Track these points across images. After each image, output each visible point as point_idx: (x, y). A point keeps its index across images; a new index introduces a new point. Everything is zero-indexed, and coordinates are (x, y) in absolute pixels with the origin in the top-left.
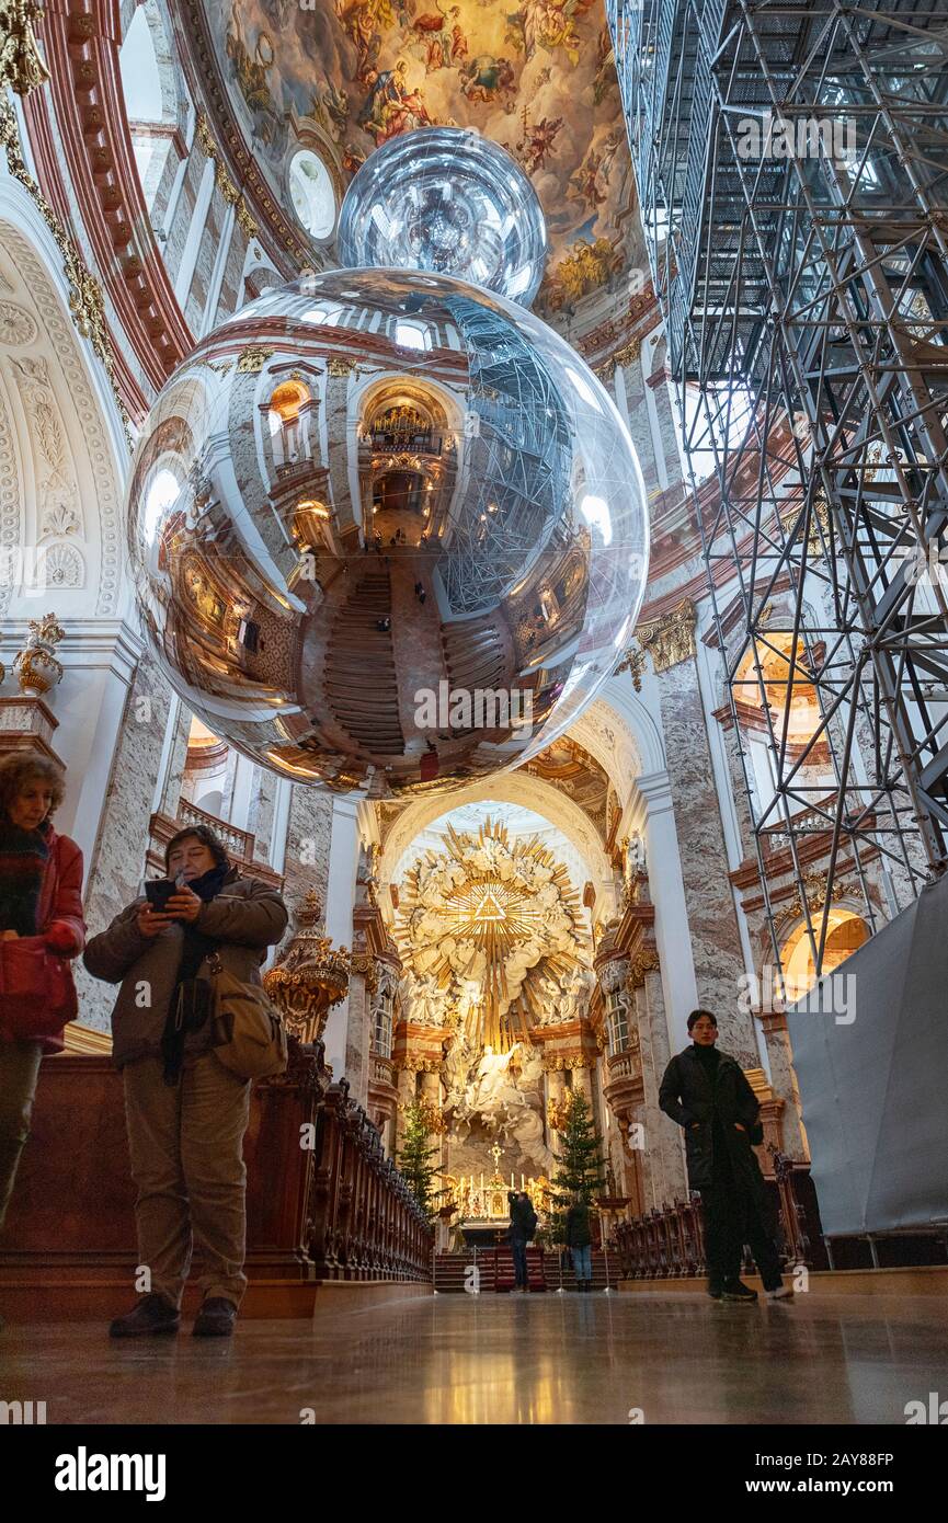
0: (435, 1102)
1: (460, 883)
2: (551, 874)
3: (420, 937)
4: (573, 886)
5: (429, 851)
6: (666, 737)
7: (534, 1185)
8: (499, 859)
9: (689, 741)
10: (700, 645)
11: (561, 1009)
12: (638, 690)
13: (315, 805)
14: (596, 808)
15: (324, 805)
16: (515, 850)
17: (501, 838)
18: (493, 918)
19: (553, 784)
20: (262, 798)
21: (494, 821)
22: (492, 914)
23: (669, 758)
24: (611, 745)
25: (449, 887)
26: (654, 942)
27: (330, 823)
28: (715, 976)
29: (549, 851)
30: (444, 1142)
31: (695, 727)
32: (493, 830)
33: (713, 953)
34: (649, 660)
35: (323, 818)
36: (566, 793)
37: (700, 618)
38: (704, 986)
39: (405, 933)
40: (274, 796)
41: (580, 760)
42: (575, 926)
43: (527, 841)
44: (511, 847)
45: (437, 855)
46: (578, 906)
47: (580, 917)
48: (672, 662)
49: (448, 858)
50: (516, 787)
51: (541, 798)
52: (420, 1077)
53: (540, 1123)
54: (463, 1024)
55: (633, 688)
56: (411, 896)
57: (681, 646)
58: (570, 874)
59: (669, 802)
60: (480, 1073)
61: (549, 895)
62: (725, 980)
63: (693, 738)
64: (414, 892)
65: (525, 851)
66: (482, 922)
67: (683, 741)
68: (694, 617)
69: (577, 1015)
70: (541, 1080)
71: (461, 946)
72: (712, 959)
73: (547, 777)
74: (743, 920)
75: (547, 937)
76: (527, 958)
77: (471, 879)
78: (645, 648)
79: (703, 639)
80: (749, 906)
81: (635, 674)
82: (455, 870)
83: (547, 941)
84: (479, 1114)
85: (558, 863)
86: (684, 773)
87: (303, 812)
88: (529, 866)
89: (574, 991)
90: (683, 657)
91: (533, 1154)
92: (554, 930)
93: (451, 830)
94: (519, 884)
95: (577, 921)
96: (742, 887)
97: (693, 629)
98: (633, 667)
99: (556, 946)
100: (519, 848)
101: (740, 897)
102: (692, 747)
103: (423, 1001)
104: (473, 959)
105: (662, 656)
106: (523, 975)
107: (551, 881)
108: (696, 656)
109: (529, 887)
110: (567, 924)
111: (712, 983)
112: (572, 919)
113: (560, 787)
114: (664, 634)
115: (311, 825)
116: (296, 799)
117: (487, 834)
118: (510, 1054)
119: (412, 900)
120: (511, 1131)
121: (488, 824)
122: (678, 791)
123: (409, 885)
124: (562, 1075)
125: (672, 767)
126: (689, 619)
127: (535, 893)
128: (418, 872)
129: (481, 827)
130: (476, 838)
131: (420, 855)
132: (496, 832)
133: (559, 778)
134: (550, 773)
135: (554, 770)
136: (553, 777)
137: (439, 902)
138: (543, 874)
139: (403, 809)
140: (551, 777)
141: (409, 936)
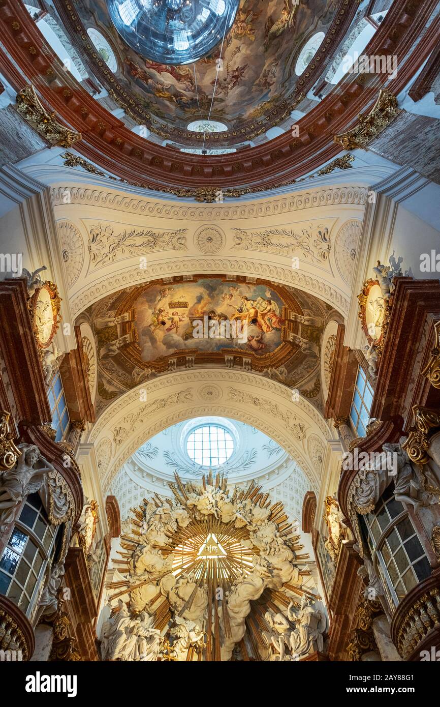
1: (184, 525)
2: (268, 513)
3: (139, 571)
5: (157, 495)
8: (220, 503)
11: (292, 644)
14: (310, 386)
16: (235, 496)
17: (222, 486)
18: (215, 557)
19: (266, 375)
22: (213, 553)
25: (173, 527)
29: (265, 493)
32: (214, 480)
36: (280, 381)
39: (125, 566)
41: (291, 335)
42: (297, 557)
43: (245, 488)
44: (231, 494)
45: (163, 499)
46: (298, 538)
47: (301, 547)
49: (174, 502)
51: (256, 402)
58: (287, 510)
61: (268, 532)
65: (243, 496)
66: (204, 561)
69: (312, 650)
71: (181, 582)
73: (261, 369)
75: (270, 569)
76: (250, 589)
77: (195, 522)
82: (180, 513)
83: (270, 572)
85: (274, 503)
88: (248, 508)
89: (305, 621)
92: (275, 561)
93: (177, 478)
94: (238, 525)
95: (298, 553)
99: (278, 576)
100: (238, 494)
103: (135, 638)
104: (193, 596)
106: (245, 610)
107: (270, 518)
109: (249, 527)
110: (288, 554)
112: (293, 551)
113: (274, 377)
117: (209, 483)
127: (255, 532)
128: (144, 511)
129: (203, 477)
130: (199, 485)
131: (148, 497)
132: (218, 482)
133: (272, 366)
134: (264, 363)
135: (266, 358)
136: (267, 367)
137: (162, 540)
138: (260, 513)
139: (122, 392)
140: (265, 367)
141: (128, 571)
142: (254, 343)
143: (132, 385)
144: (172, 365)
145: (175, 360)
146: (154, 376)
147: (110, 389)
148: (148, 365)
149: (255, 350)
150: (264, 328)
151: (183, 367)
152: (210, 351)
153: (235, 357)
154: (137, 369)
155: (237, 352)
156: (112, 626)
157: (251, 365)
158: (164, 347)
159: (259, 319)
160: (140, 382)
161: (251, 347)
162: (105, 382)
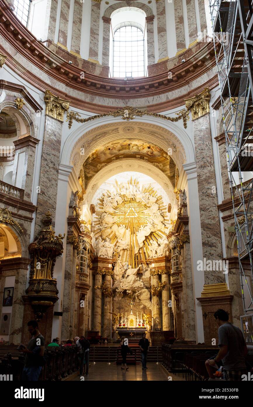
0: (109, 286)
1: (120, 202)
2: (156, 199)
3: (104, 224)
4: (164, 204)
5: (108, 191)
6: (196, 148)
7: (145, 316)
8: (136, 194)
9: (205, 149)
10: (211, 108)
11: (158, 251)
12: (186, 128)
13: (50, 177)
14: (171, 175)
15: (54, 177)
16: (142, 190)
17: (136, 185)
18: (133, 217)
19: (154, 165)
20: (28, 175)
21: (133, 179)
22: (132, 215)
23: (197, 157)
24: (174, 150)
25: (115, 204)
26: (188, 231)
27: (57, 184)
28: (210, 246)
29: (155, 191)
30: (113, 300)
31: (207, 144)
32: (133, 182)
33: (210, 237)
34: (191, 115)
35: (53, 182)
36: (160, 169)
37: (212, 97)
38: (205, 249)
39: (98, 222)
40: (33, 174)
41: (165, 155)
42: (164, 220)
43: (147, 186)
44: (140, 189)
45: (111, 192)
46: (166, 212)
47: (167, 216)
48: (200, 115)
50: (139, 166)
51: (150, 170)
52: (104, 277)
53: (149, 293)
54: (120, 257)
55: (183, 127)
56: (100, 208)
57: (203, 109)
58: (163, 200)
59: (195, 175)
60: (126, 275)
61: (155, 207)
62: (214, 248)
63: (206, 148)
64: (102, 207)
65: (146, 190)
66: (128, 218)
67: (202, 149)
68: (209, 96)
69: (164, 254)
70: (150, 278)
71: (120, 227)
72: (209, 239)
73: (152, 162)
74: (222, 224)
75: (153, 224)
76: (146, 232)
77: (124, 202)
78: (189, 109)
79: (212, 106)
80: (225, 219)
81: (185, 121)
82: (118, 198)
83: (154, 226)
84: (126, 290)
85: (158, 196)
86: (202, 163)
87: (45, 180)
88: (148, 196)
89: (163, 245)
90: (204, 113)
91: (146, 304)
92: (156, 221)
93: (116, 182)
94: (143, 204)
95: (165, 218)
96: (223, 211)
97: (209, 101)
98: (184, 118)
99: (157, 227)
100: (144, 189)
101: (222, 215)
102: (206, 153)
104: (125, 233)
105: (195, 113)
106: (144, 238)
107: (156, 202)
108: (209, 113)
109: (147, 205)
110: (161, 219)
111: (209, 249)
112: (163, 217)
113: (157, 166)
114: (197, 103)
115: (48, 185)
116: (42, 175)
117: (131, 183)
118: (138, 268)
119: (101, 210)
120: (138, 296)
121: (131, 180)
122: (199, 170)
123: (100, 204)
124: (157, 276)
125: (198, 160)
126: (207, 97)
127: (149, 207)
128: (103, 199)
129: (128, 181)
130: (126, 185)
131: (104, 192)
132: (135, 183)
133: (157, 162)
134: (153, 160)
135: (155, 159)
136: (155, 162)
137: (112, 210)
138: (153, 200)
139: (94, 175)
140: (154, 162)
141: (100, 224)
142: (149, 153)
143: (97, 172)
144: (113, 160)
145: (115, 158)
146: (106, 165)
147: (89, 175)
148: (104, 162)
149: (150, 156)
150: (154, 150)
151: (118, 160)
152: (130, 154)
153: (141, 157)
154: (99, 165)
155: (142, 155)
156: (97, 245)
157: (148, 160)
158: (110, 155)
159: (151, 147)
160: (101, 169)
161: (148, 154)
162: (87, 173)
